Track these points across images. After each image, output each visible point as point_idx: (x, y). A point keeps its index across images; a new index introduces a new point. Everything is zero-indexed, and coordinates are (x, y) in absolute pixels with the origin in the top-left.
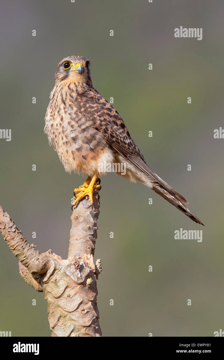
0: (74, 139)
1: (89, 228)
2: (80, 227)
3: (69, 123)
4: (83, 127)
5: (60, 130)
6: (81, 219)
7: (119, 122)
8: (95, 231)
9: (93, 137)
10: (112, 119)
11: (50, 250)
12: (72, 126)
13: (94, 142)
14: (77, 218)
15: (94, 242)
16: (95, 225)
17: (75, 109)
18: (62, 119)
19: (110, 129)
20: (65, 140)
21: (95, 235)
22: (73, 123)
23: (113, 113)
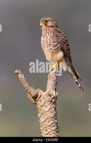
0: (50, 45)
1: (54, 81)
2: (51, 80)
3: (49, 39)
4: (54, 41)
5: (46, 42)
6: (51, 77)
7: (67, 43)
8: (57, 82)
9: (56, 45)
10: (64, 41)
11: (39, 89)
12: (50, 40)
13: (57, 47)
14: (50, 77)
15: (56, 86)
16: (56, 79)
17: (53, 34)
18: (47, 38)
19: (62, 45)
20: (47, 45)
21: (56, 83)
22: (51, 39)
23: (65, 39)
